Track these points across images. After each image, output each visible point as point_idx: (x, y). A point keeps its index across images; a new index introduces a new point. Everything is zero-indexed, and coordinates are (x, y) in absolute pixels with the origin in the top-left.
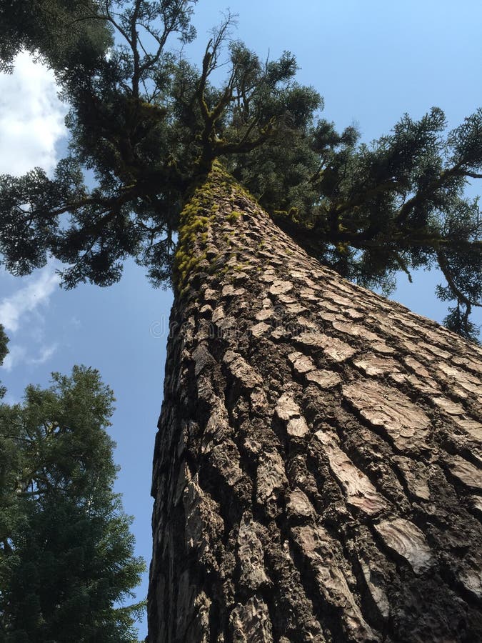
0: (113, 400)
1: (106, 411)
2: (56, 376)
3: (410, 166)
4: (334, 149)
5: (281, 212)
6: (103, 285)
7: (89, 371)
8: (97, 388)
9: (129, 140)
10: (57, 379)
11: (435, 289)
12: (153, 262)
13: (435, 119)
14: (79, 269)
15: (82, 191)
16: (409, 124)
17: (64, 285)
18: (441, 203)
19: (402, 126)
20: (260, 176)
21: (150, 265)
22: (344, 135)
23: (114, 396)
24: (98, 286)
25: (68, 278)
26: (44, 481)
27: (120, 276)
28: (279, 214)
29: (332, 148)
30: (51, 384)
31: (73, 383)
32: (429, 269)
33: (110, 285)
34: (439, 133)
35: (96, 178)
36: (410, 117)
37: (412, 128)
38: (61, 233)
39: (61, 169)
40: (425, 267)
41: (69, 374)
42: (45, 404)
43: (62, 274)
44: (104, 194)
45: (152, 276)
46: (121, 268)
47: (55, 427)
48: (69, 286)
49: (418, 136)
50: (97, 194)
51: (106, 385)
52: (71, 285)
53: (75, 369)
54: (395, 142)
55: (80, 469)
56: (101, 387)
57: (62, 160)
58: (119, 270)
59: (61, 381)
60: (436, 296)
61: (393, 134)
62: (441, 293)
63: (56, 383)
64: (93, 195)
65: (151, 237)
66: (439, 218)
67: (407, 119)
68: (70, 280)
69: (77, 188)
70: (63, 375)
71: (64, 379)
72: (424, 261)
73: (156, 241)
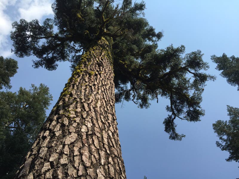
0: (52, 100)
1: (48, 104)
2: (33, 86)
3: (169, 62)
4: (153, 38)
5: (121, 62)
6: (49, 70)
7: (46, 87)
8: (47, 94)
9: (73, 21)
10: (33, 87)
11: (166, 106)
12: (74, 62)
13: (181, 49)
14: (41, 62)
15: (51, 32)
16: (172, 48)
17: (34, 66)
18: (177, 77)
19: (169, 48)
20: (120, 44)
21: (73, 63)
22: (158, 34)
23: (52, 99)
24: (47, 70)
25: (36, 64)
26: (17, 123)
27: (56, 68)
28: (120, 62)
29: (152, 37)
30: (30, 88)
31: (39, 90)
32: (167, 98)
33: (52, 70)
34: (181, 54)
35: (58, 29)
36: (173, 46)
37: (172, 50)
38: (38, 46)
39: (46, 22)
40: (165, 97)
41: (38, 86)
42: (25, 96)
43: (34, 62)
44: (60, 35)
45: (72, 67)
46: (57, 66)
47: (27, 105)
48: (36, 67)
49: (174, 53)
50: (57, 35)
51: (50, 94)
52: (37, 67)
53: (41, 85)
54: (166, 52)
55: (31, 124)
56: (49, 94)
57: (47, 19)
58: (56, 66)
59: (34, 88)
60: (166, 109)
61: (165, 50)
62: (168, 108)
63: (32, 88)
64: (55, 35)
65: (76, 53)
66: (175, 81)
67: (172, 46)
68: (37, 65)
69: (50, 31)
70: (36, 86)
71: (36, 88)
72: (165, 95)
73: (77, 54)
